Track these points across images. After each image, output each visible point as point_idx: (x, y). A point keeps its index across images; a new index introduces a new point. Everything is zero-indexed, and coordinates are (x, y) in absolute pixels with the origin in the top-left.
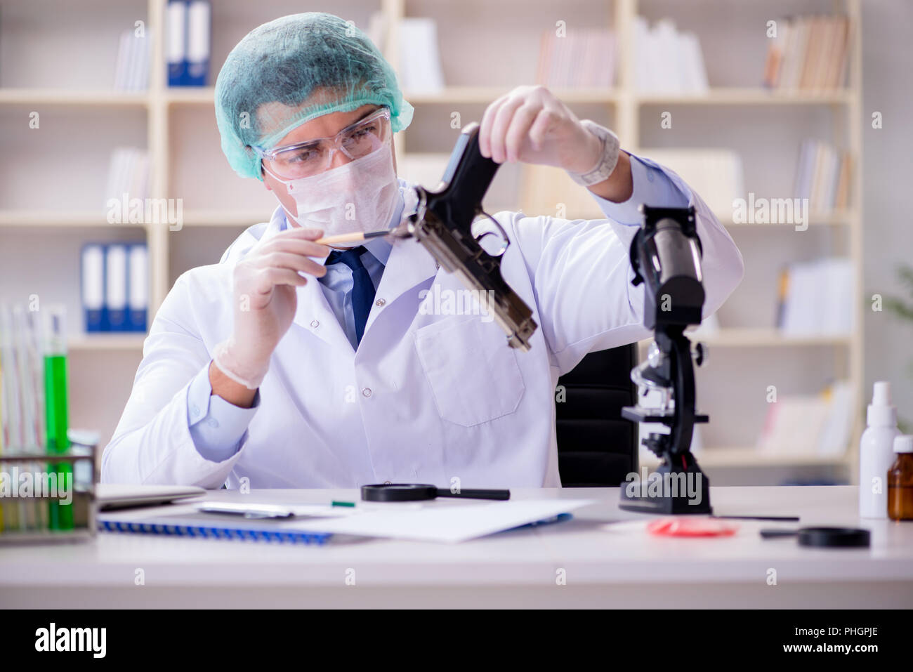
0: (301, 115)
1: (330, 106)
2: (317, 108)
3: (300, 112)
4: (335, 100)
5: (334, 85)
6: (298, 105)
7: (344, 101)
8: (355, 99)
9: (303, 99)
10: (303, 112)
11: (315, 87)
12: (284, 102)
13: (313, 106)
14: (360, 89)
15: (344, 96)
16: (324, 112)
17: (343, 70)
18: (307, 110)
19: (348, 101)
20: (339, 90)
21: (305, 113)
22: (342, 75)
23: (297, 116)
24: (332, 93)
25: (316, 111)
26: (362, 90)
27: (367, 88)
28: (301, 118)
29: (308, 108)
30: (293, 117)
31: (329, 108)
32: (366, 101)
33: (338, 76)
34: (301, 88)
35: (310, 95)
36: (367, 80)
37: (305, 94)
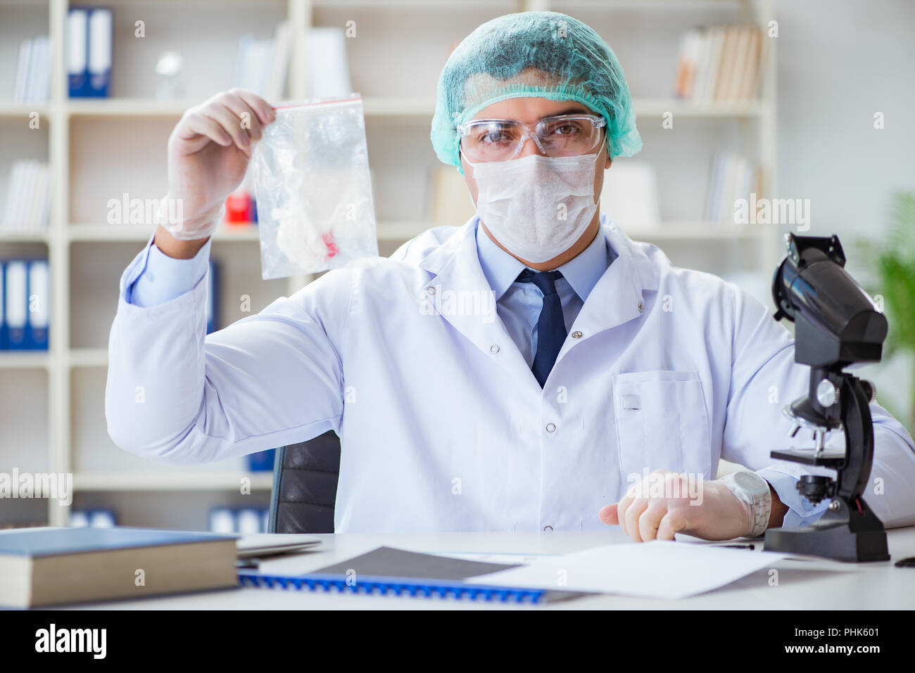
0: (504, 90)
1: (537, 90)
2: (523, 88)
3: (504, 88)
4: (544, 85)
5: (548, 70)
6: (505, 81)
7: (554, 89)
8: (567, 92)
9: (511, 75)
10: (506, 89)
11: (527, 67)
12: (492, 74)
13: (519, 84)
14: (577, 84)
15: (556, 86)
16: (528, 94)
17: (564, 59)
18: (511, 87)
19: (558, 91)
20: (552, 77)
21: (508, 90)
22: (560, 65)
23: (500, 92)
24: (543, 78)
25: (520, 91)
26: (579, 86)
27: (585, 87)
28: (502, 94)
29: (513, 85)
30: (496, 91)
31: (535, 91)
32: (579, 99)
33: (555, 64)
34: (513, 63)
35: (520, 72)
36: (586, 80)
37: (515, 70)
